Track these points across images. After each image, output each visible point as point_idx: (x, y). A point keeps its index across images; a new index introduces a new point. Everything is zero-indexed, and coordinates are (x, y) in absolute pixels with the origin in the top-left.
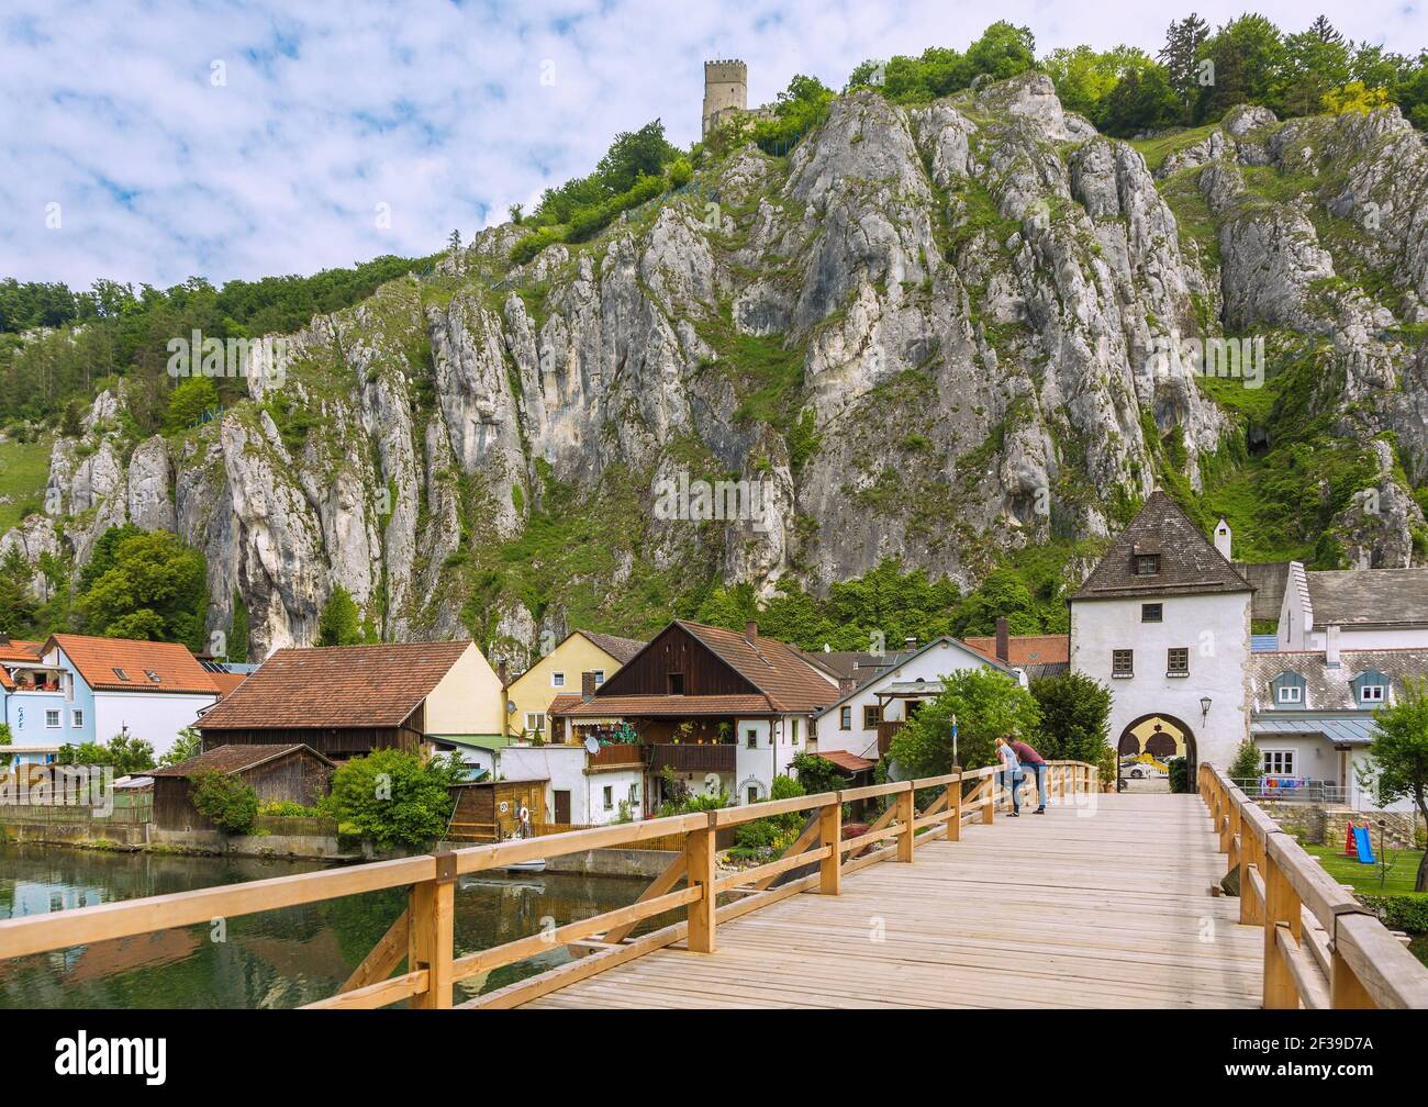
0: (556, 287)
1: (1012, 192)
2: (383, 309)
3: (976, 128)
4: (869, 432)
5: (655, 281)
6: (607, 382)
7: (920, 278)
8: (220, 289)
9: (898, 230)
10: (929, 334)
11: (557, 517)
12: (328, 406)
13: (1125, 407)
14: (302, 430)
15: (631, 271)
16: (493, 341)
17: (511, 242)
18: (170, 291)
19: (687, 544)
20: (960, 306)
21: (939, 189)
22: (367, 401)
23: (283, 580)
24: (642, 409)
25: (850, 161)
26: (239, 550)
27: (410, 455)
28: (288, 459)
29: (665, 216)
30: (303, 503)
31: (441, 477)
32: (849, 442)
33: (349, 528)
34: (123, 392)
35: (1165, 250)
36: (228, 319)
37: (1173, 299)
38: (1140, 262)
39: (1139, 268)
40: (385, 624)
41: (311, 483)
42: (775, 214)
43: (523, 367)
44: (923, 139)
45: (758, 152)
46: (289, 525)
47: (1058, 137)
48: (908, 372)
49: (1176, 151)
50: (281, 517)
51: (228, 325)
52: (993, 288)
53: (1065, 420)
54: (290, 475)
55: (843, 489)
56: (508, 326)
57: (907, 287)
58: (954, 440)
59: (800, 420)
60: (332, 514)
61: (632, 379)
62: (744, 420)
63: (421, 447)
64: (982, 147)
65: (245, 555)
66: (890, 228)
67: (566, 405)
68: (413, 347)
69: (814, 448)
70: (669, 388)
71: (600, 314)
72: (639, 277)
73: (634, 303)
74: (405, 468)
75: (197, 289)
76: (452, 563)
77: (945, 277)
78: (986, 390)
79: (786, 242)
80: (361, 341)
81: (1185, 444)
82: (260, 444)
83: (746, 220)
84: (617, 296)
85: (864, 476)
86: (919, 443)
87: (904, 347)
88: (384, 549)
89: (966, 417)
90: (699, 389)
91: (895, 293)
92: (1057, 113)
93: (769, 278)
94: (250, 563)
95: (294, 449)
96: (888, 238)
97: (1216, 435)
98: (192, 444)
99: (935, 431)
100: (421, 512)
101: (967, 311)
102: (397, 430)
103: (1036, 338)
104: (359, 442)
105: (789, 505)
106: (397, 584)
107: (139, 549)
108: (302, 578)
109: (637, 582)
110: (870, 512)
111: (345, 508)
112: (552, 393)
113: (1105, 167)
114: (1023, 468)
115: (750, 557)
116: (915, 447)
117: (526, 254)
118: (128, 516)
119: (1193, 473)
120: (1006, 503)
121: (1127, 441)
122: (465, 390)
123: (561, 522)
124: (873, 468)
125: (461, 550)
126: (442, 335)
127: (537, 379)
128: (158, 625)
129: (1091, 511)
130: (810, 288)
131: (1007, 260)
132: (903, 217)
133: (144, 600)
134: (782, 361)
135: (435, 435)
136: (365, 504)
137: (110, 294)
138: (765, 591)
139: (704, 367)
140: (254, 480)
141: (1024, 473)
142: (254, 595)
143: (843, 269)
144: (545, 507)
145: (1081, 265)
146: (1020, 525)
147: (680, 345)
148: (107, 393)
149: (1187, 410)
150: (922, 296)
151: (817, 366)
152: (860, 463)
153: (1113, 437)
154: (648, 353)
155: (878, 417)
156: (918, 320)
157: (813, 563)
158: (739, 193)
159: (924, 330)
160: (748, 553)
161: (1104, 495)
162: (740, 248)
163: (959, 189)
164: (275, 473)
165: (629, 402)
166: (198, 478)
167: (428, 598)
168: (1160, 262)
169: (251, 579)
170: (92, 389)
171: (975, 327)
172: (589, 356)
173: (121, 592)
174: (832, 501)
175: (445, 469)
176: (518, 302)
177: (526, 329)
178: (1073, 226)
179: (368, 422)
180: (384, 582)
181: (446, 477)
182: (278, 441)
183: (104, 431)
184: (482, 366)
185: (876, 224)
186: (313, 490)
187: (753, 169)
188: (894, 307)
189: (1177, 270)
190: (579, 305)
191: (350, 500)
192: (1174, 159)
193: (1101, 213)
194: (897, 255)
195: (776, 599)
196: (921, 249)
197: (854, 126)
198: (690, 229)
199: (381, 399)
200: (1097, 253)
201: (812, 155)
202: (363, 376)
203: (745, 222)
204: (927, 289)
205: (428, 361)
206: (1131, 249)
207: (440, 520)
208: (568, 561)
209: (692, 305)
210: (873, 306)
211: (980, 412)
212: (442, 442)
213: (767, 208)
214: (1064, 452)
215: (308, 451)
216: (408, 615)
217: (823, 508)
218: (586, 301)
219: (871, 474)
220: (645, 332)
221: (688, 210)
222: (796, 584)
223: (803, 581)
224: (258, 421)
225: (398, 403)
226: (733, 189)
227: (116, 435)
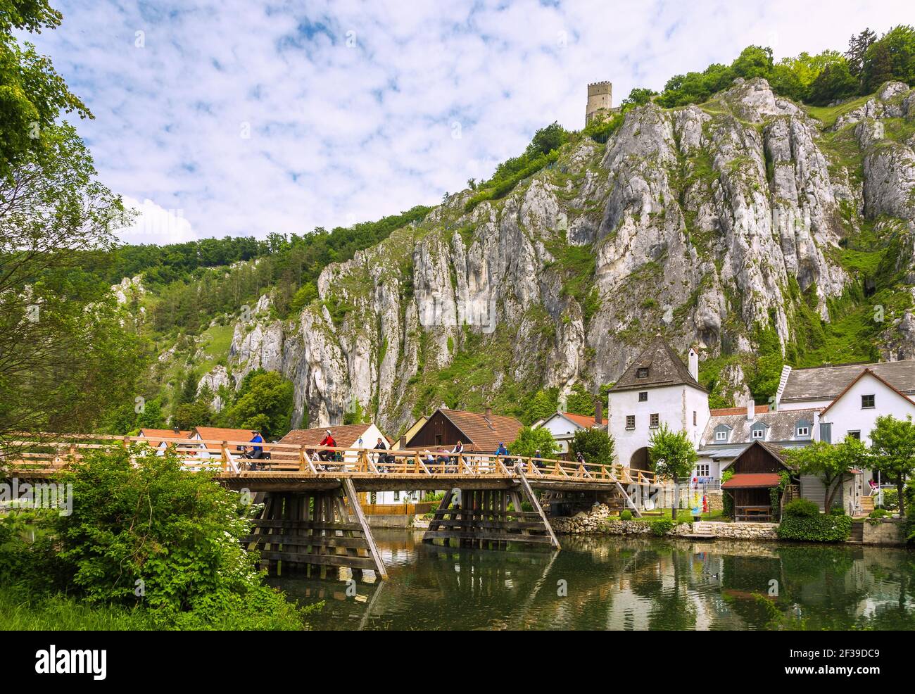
0: (479, 226)
1: (719, 156)
2: (392, 244)
3: (711, 118)
4: (625, 299)
5: (526, 220)
6: (501, 277)
7: (659, 210)
8: (330, 233)
9: (649, 184)
10: (662, 241)
11: (471, 354)
12: (357, 300)
13: (768, 276)
14: (343, 314)
15: (515, 215)
16: (443, 259)
17: (466, 200)
18: (305, 236)
19: (531, 366)
20: (679, 225)
21: (682, 157)
22: (377, 296)
23: (327, 395)
24: (516, 291)
25: (633, 145)
26: (306, 380)
27: (396, 324)
28: (334, 330)
29: (533, 184)
30: (339, 353)
31: (412, 335)
32: (614, 305)
33: (362, 366)
34: (272, 295)
35: (818, 178)
36: (331, 250)
37: (823, 206)
38: (803, 186)
39: (803, 189)
40: (376, 418)
41: (344, 342)
42: (594, 177)
43: (458, 271)
44: (677, 128)
45: (590, 142)
46: (331, 365)
47: (771, 113)
48: (650, 263)
49: (843, 114)
50: (327, 362)
51: (331, 253)
52: (701, 212)
53: (734, 286)
54: (334, 339)
55: (609, 332)
56: (453, 250)
57: (651, 215)
58: (671, 300)
59: (591, 294)
60: (353, 358)
61: (512, 275)
62: (564, 295)
63: (403, 319)
64: (711, 129)
65: (309, 382)
66: (644, 183)
67: (480, 290)
68: (405, 264)
69: (597, 309)
70: (529, 279)
71: (499, 240)
72: (519, 218)
73: (515, 233)
74: (393, 331)
75: (319, 234)
76: (412, 382)
77: (672, 209)
78: (690, 271)
79: (597, 192)
80: (378, 263)
81: (817, 294)
82: (320, 323)
83: (579, 182)
84: (507, 229)
85: (621, 324)
86: (651, 304)
87: (648, 249)
88: (379, 376)
89: (678, 287)
90: (544, 279)
91: (645, 219)
92: (771, 99)
93: (587, 214)
94: (311, 387)
95: (338, 324)
96: (643, 189)
97: (842, 286)
98: (293, 324)
99: (661, 296)
100: (400, 355)
101: (683, 226)
102: (390, 311)
103: (722, 239)
104: (371, 319)
105: (581, 342)
106: (383, 395)
107: (261, 381)
108: (336, 394)
109: (504, 389)
110: (623, 344)
111: (359, 355)
112: (473, 284)
113: (783, 133)
114: (706, 315)
115: (557, 373)
116: (649, 306)
117: (470, 207)
118: (261, 364)
119: (823, 311)
120: (697, 335)
121: (769, 296)
122: (427, 286)
123: (473, 357)
124: (626, 319)
125: (418, 375)
126: (418, 257)
127: (465, 277)
128: (267, 423)
129: (740, 338)
130: (606, 218)
131: (710, 196)
132: (653, 176)
133: (261, 409)
134: (588, 260)
135: (411, 311)
136: (370, 352)
137: (275, 240)
138: (565, 391)
139: (548, 266)
140: (316, 343)
141: (706, 318)
142: (312, 404)
143: (620, 206)
144: (466, 348)
145: (745, 197)
146: (705, 347)
147: (536, 255)
148: (264, 296)
149: (819, 273)
150: (659, 220)
151: (601, 263)
152: (619, 317)
153: (756, 294)
154: (519, 260)
155: (631, 290)
156: (656, 234)
157: (591, 374)
158: (578, 167)
159: (659, 239)
160: (556, 370)
161: (749, 328)
162: (573, 198)
163: (693, 155)
164: (326, 338)
165: (510, 287)
166: (294, 342)
167: (398, 402)
168: (814, 185)
169: (311, 396)
170: (259, 294)
171: (686, 236)
172: (492, 263)
173: (250, 405)
174: (603, 339)
175: (414, 330)
176: (458, 236)
177: (461, 251)
178: (743, 175)
179: (377, 307)
180: (377, 394)
181: (414, 334)
182: (330, 321)
183: (261, 317)
184: (436, 273)
185: (637, 182)
186: (345, 346)
187: (587, 152)
188: (644, 227)
189: (826, 188)
190: (488, 236)
191: (362, 351)
192: (842, 119)
193: (779, 160)
194: (647, 198)
195: (571, 396)
196: (661, 194)
197: (636, 126)
198: (546, 190)
199: (384, 295)
200: (756, 189)
201: (615, 143)
202: (376, 282)
203: (578, 183)
204: (662, 216)
205: (411, 271)
206: (798, 179)
207: (408, 359)
208: (471, 379)
209: (544, 232)
210: (632, 228)
211: (686, 284)
212: (413, 316)
213: (589, 174)
214: (732, 304)
215: (345, 325)
216: (387, 412)
217: (598, 343)
218: (492, 233)
219: (624, 323)
220: (519, 249)
221: (547, 179)
222: (582, 386)
223: (585, 385)
224: (321, 311)
225: (392, 296)
226: (575, 164)
227: (266, 319)
